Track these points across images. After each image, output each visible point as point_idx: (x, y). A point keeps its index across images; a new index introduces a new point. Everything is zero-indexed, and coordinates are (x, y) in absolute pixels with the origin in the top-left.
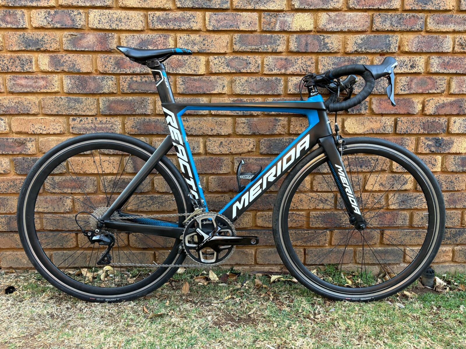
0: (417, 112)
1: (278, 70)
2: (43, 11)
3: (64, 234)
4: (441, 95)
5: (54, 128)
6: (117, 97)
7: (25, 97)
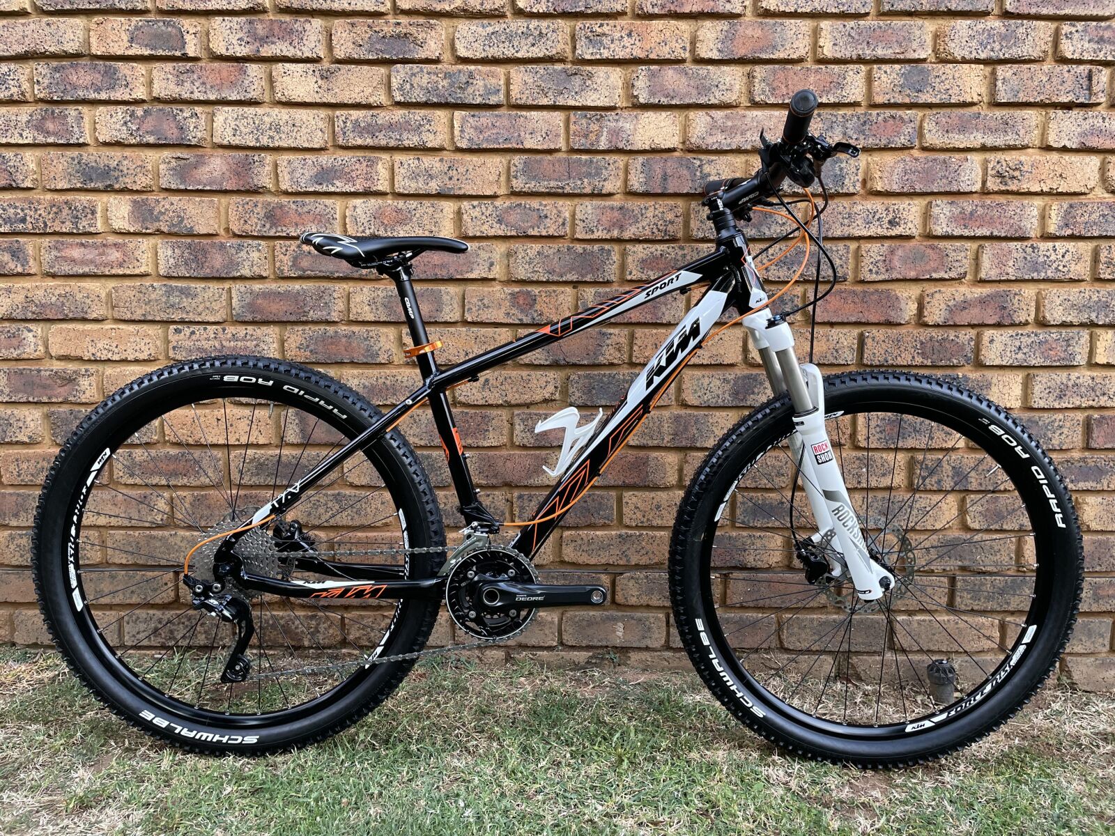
0: (907, 318)
1: (605, 232)
2: (120, 109)
3: (150, 574)
4: (962, 283)
5: (137, 348)
6: (267, 285)
7: (79, 284)
